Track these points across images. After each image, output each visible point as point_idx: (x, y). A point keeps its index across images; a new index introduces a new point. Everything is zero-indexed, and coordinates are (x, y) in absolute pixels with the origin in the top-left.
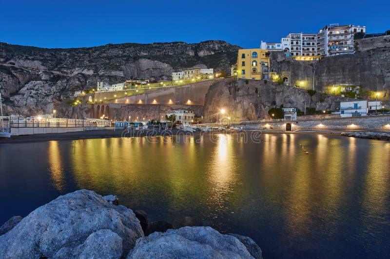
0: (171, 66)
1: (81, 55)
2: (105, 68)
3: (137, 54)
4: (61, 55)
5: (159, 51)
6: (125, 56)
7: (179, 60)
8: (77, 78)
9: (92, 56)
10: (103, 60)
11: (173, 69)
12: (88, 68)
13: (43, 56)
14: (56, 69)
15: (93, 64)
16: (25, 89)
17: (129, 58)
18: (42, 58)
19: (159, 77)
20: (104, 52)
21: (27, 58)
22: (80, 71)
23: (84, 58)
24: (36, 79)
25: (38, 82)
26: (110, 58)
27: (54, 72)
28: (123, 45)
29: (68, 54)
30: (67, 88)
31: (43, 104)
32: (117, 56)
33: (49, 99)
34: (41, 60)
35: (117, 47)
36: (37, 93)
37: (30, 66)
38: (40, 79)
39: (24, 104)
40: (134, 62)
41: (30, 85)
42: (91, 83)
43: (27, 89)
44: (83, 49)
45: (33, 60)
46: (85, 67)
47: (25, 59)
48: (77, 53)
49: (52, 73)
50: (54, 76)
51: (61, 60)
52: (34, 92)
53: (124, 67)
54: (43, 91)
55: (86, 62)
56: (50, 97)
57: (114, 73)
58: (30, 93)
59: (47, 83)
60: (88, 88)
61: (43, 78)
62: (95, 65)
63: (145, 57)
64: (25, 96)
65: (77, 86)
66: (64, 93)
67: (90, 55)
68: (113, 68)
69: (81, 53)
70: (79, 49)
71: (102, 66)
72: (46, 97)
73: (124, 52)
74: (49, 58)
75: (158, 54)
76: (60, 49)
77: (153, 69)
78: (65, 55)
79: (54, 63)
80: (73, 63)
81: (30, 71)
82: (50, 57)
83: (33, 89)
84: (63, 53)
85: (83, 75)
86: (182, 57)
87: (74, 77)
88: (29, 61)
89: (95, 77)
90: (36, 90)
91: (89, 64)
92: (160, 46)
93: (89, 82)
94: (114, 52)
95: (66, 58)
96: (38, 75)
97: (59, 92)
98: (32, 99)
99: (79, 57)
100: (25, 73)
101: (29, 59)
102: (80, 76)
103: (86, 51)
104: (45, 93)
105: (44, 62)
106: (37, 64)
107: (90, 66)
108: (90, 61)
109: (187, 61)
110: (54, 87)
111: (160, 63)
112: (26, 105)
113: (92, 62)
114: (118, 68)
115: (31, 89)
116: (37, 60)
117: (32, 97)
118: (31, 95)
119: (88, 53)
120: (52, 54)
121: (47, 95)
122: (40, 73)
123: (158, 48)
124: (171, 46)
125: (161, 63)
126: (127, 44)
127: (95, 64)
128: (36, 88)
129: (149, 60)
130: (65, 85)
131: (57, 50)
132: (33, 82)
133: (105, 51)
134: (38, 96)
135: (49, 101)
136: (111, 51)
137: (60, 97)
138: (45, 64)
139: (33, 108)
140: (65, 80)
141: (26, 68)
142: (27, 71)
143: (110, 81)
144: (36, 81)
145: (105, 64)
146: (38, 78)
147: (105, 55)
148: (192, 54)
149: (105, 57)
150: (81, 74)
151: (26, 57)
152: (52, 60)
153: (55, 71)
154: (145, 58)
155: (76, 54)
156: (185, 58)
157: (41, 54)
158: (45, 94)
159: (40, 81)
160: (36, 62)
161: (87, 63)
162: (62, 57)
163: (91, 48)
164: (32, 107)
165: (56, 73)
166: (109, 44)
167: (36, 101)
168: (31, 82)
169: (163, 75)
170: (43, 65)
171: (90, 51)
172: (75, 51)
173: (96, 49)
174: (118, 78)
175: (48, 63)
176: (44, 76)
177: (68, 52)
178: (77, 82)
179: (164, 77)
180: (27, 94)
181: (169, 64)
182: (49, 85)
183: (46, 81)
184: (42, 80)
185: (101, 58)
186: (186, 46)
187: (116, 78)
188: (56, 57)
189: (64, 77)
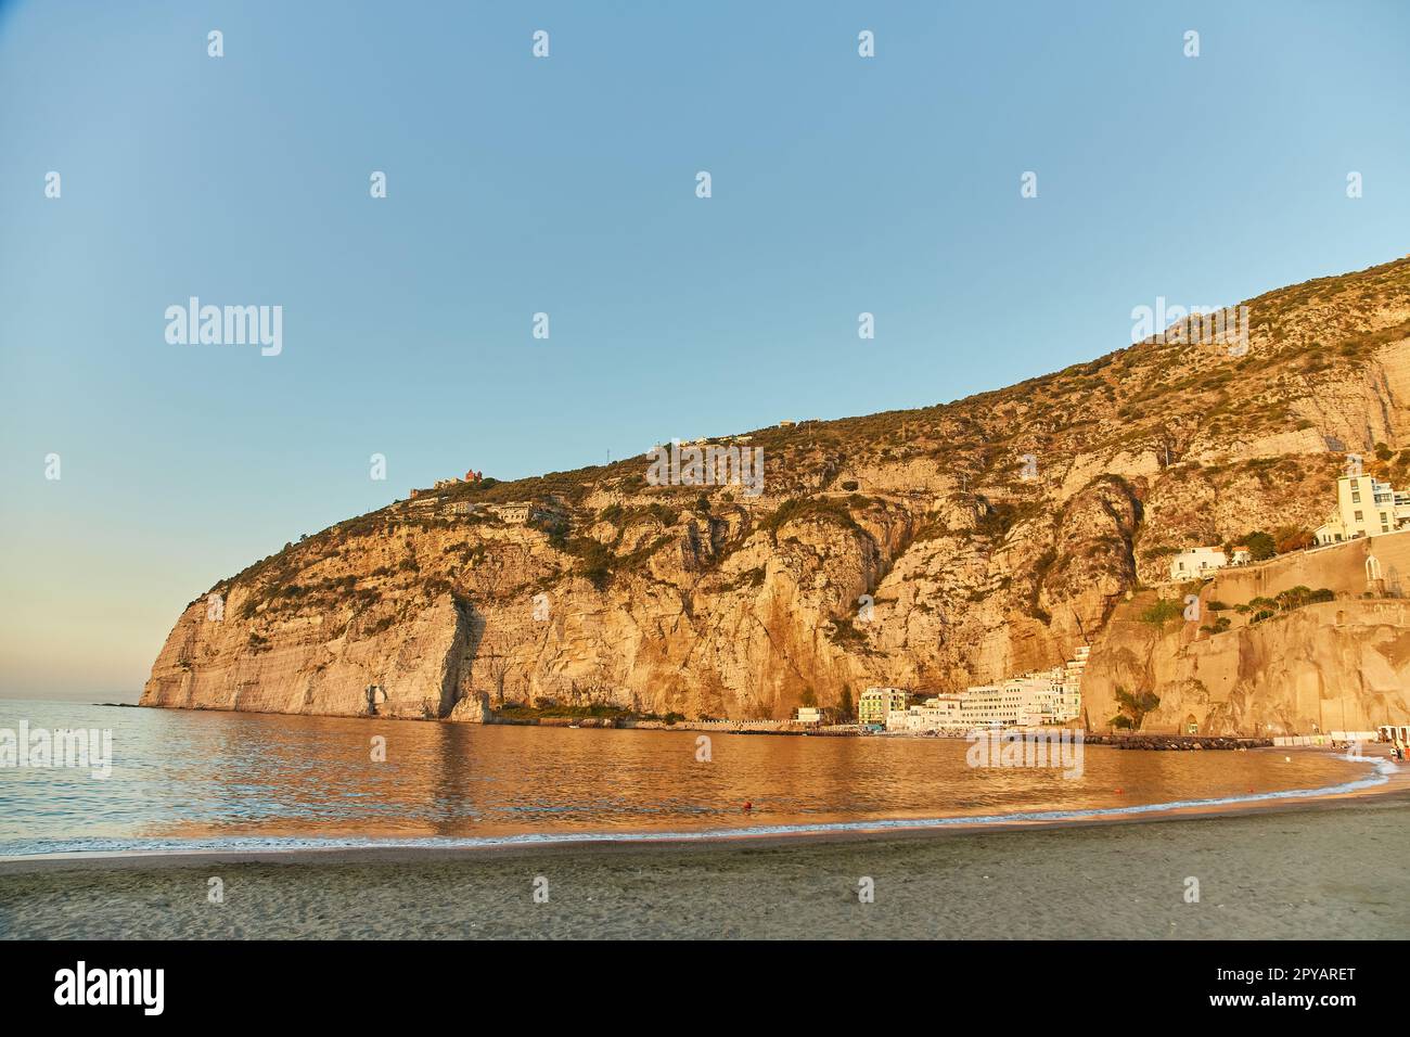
1: (1075, 397)
2: (1215, 430)
4: (994, 418)
6: (1292, 353)
8: (1098, 498)
9: (1123, 394)
10: (1184, 395)
12: (1130, 443)
13: (936, 436)
14: (990, 478)
15: (1149, 422)
16: (894, 578)
17: (1319, 356)
18: (933, 445)
20: (1174, 363)
21: (888, 458)
22: (1097, 468)
23: (1087, 409)
24: (929, 533)
25: (939, 542)
26: (1216, 381)
27: (985, 492)
29: (1022, 409)
30: (1061, 551)
31: (966, 637)
32: (1247, 365)
33: (987, 614)
34: (934, 454)
36: (940, 590)
37: (898, 483)
38: (945, 532)
39: (900, 641)
40: (1356, 367)
41: (909, 562)
42: (1172, 515)
43: (905, 579)
44: (1074, 371)
45: (907, 457)
46: (1116, 445)
47: (882, 460)
48: (1055, 396)
49: (982, 499)
50: (989, 510)
51: (999, 437)
52: (927, 587)
53: (1311, 408)
54: (963, 578)
55: (1111, 424)
56: (988, 603)
57: (1266, 446)
58: (916, 595)
59: (970, 541)
60: (1157, 540)
61: (953, 526)
62: (1160, 429)
64: (900, 609)
65: (1104, 538)
66: (1053, 575)
67: (1109, 389)
68: (1253, 424)
69: (1073, 390)
70: (1054, 376)
71: (1193, 425)
72: (973, 605)
73: (1279, 335)
74: (958, 440)
76: (984, 396)
78: (1010, 413)
79: (977, 454)
80: (1049, 440)
81: (906, 502)
82: (961, 433)
83: (922, 576)
84: (999, 409)
85: (1117, 479)
87: (1081, 498)
88: (893, 467)
90: (935, 580)
91: (1128, 428)
93: (1157, 510)
95: (1019, 425)
96: (932, 515)
97: (1031, 576)
98: (924, 619)
99: (1065, 408)
100: (890, 514)
101: (895, 459)
102: (1107, 489)
103: (1087, 376)
104: (967, 588)
105: (943, 456)
106: (921, 472)
107: (1132, 436)
108: (1129, 414)
110: (999, 558)
112: (905, 644)
113: (1140, 415)
114: (1279, 416)
115: (917, 576)
116: (920, 454)
117: (925, 609)
118: (919, 601)
119: (1100, 382)
120: (965, 422)
121: (978, 597)
122: (937, 504)
126: (1279, 293)
127: (1155, 420)
128: (934, 569)
130: (1050, 539)
131: (973, 402)
132: (921, 546)
134: (946, 603)
135: (986, 621)
137: (1034, 597)
138: (949, 466)
139: (932, 657)
140: (1049, 520)
141: (894, 494)
142: (898, 506)
143: (1267, 487)
144: (931, 538)
145: (1206, 415)
146: (933, 527)
147: (1183, 372)
149: (1189, 383)
150: (1106, 477)
151: (886, 452)
152: (971, 447)
153: (988, 485)
155: (1052, 402)
157: (927, 429)
158: (967, 593)
159: (945, 540)
160: (916, 463)
161: (1117, 423)
162: (1001, 424)
163: (1106, 360)
164: (925, 654)
165: (994, 494)
167: (939, 627)
168: (915, 546)
170: (942, 471)
171: (1105, 373)
172: (1044, 391)
173: (1126, 360)
174: (1304, 464)
175: (961, 458)
176: (956, 513)
177: (1020, 400)
178: (1103, 519)
180: (904, 594)
182: (980, 550)
183: (965, 533)
184: (950, 534)
185: (1167, 389)
187: (1295, 467)
188: (981, 431)
189: (1029, 511)
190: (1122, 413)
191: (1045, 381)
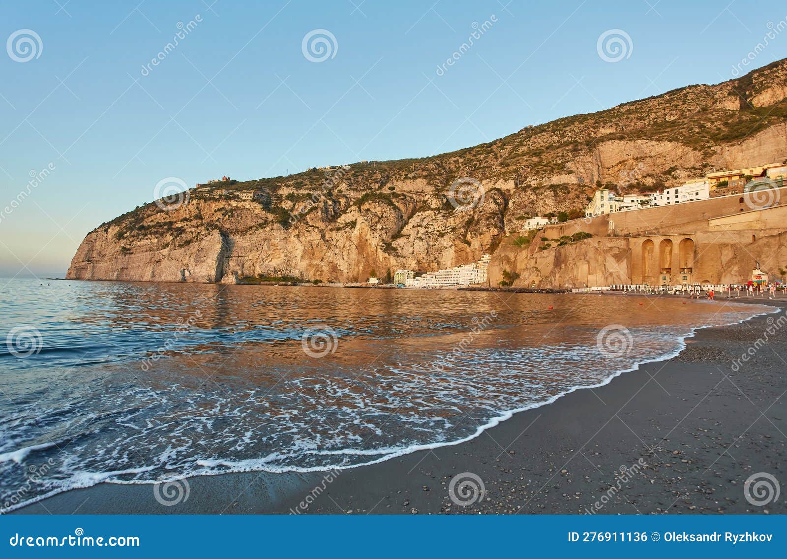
0: (687, 143)
1: (482, 157)
2: (537, 172)
3: (589, 135)
4: (450, 163)
5: (640, 119)
6: (567, 144)
7: (702, 126)
8: (491, 197)
9: (501, 156)
10: (525, 158)
11: (695, 149)
12: (505, 176)
13: (427, 170)
14: (448, 187)
15: (512, 168)
16: (409, 226)
17: (577, 146)
18: (425, 173)
19: (665, 173)
20: (522, 145)
21: (406, 177)
22: (491, 185)
23: (487, 162)
24: (423, 209)
25: (427, 213)
26: (538, 153)
27: (446, 193)
28: (556, 123)
29: (461, 160)
30: (476, 217)
31: (437, 250)
32: (550, 147)
33: (446, 242)
34: (425, 177)
35: (545, 131)
36: (427, 232)
37: (411, 188)
38: (430, 209)
39: (411, 252)
40: (590, 150)
41: (415, 220)
42: (519, 205)
43: (413, 227)
44: (482, 146)
45: (415, 178)
46: (498, 177)
47: (404, 178)
48: (474, 156)
49: (444, 196)
50: (447, 200)
51: (451, 171)
52: (422, 230)
53: (573, 166)
54: (436, 227)
55: (497, 168)
56: (446, 237)
57: (556, 180)
58: (417, 234)
59: (440, 213)
61: (433, 206)
62: (516, 171)
63: (610, 137)
64: (411, 239)
65: (493, 213)
66: (473, 227)
67: (496, 154)
68: (552, 171)
69: (482, 154)
71: (528, 170)
72: (440, 238)
73: (563, 136)
74: (435, 172)
75: (640, 124)
76: (446, 154)
77: (637, 159)
78: (456, 162)
79: (443, 178)
80: (471, 173)
81: (414, 196)
82: (437, 169)
83: (420, 226)
84: (452, 160)
85: (499, 190)
86: (709, 120)
87: (484, 197)
88: (409, 181)
89: (525, 191)
90: (425, 227)
91: (503, 170)
92: (638, 107)
93: (514, 203)
94: (541, 141)
95: (460, 167)
96: (425, 202)
97: (464, 227)
98: (421, 243)
99: (478, 161)
100: (408, 201)
101: (409, 178)
102: (495, 194)
103: (487, 148)
104: (438, 231)
105: (429, 178)
106: (420, 184)
107: (505, 173)
108: (503, 164)
109: (726, 124)
110: (451, 220)
111: (651, 143)
112: (413, 253)
113: (508, 165)
114: (561, 168)
115: (418, 226)
116: (420, 177)
117: (421, 239)
118: (419, 236)
119: (492, 151)
120: (438, 164)
121: (442, 235)
122: (427, 197)
123: (636, 111)
124: (667, 102)
125: (655, 143)
126: (563, 119)
127: (514, 167)
128: (425, 223)
129: (624, 142)
130: (472, 213)
132: (420, 214)
133: (521, 141)
134: (429, 237)
135: (445, 244)
136: (535, 140)
137: (465, 235)
138: (432, 182)
139: (423, 258)
141: (409, 192)
142: (411, 198)
143: (556, 195)
144: (424, 211)
145: (533, 166)
146: (425, 207)
147: (525, 149)
148: (732, 105)
149: (527, 153)
150: (495, 189)
151: (406, 175)
152: (440, 175)
153: (447, 191)
154: (611, 139)
155: (473, 158)
156: (717, 119)
157: (423, 166)
158: (438, 233)
159: (430, 212)
160: (418, 180)
161: (499, 168)
162: (452, 166)
163: (495, 142)
164: (421, 257)
166: (527, 129)
167: (426, 246)
168: (417, 214)
169: (674, 169)
170: (429, 184)
171: (494, 147)
172: (470, 153)
173: (502, 143)
174: (570, 187)
175: (436, 179)
176: (434, 201)
177: (460, 156)
178: (493, 205)
179: (678, 171)
180: (413, 233)
181: (677, 140)
182: (443, 216)
183: (438, 209)
184: (432, 210)
185: (519, 155)
186: (708, 91)
187: (567, 188)
188: (444, 168)
190: (501, 164)
191: (470, 150)
